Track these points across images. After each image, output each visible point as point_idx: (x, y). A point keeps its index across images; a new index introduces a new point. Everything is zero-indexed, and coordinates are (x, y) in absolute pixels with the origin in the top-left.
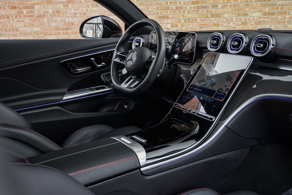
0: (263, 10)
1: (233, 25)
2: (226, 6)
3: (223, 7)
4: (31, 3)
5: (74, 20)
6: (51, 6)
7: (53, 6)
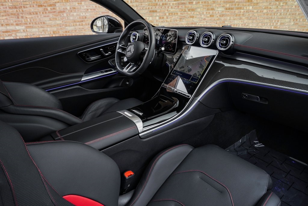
0: (225, 5)
1: (204, 17)
2: (199, 2)
3: (196, 3)
4: (53, 1)
5: (86, 15)
6: (68, 4)
7: (70, 4)
